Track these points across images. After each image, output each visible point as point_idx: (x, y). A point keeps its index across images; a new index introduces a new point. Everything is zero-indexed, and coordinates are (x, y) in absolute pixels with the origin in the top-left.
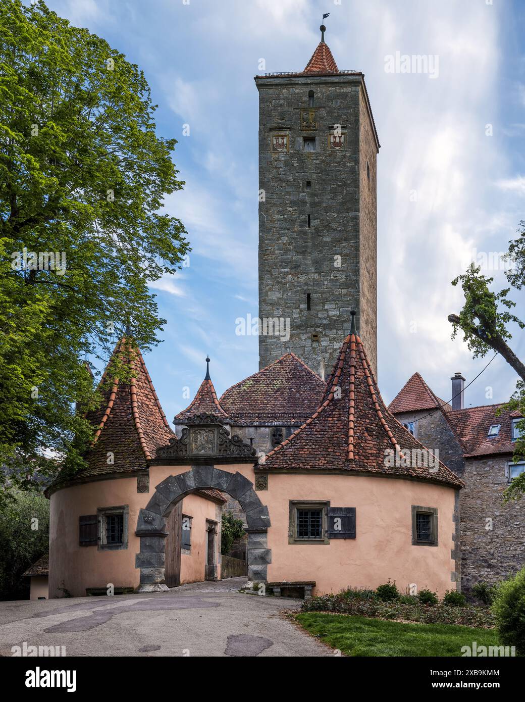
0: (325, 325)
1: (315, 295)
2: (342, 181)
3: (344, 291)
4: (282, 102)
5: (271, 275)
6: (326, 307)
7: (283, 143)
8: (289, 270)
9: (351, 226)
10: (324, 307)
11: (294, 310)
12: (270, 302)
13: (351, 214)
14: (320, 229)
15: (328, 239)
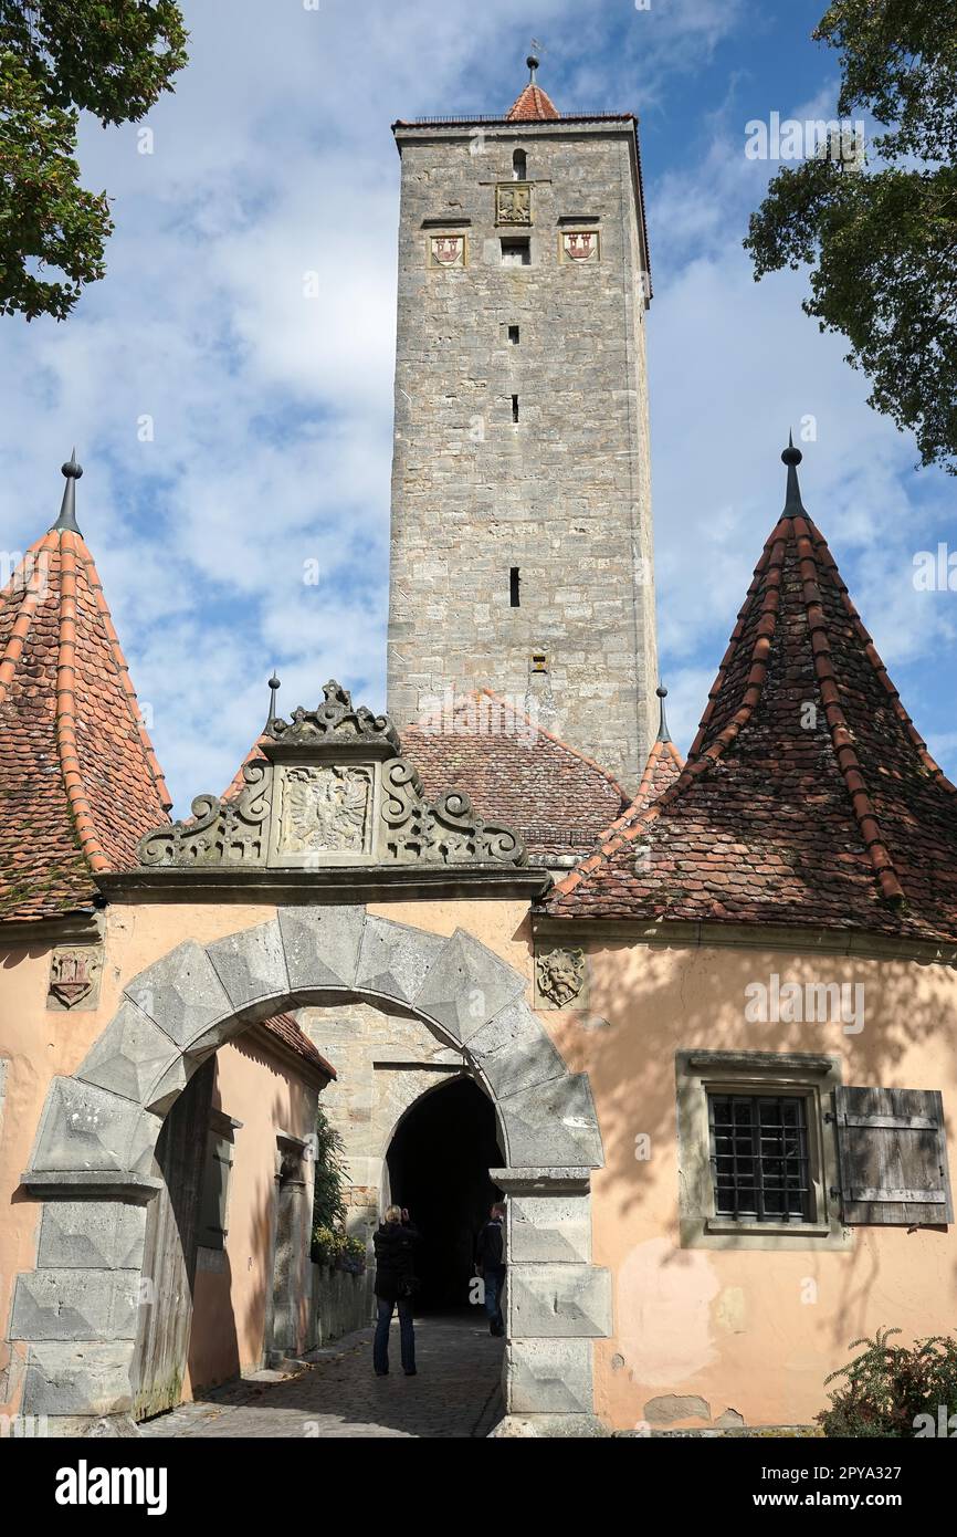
0: (556, 640)
1: (529, 572)
2: (593, 326)
3: (602, 564)
4: (452, 171)
5: (422, 525)
6: (558, 599)
7: (453, 251)
8: (464, 515)
9: (617, 418)
10: (552, 598)
11: (478, 606)
12: (419, 586)
13: (616, 395)
14: (541, 425)
15: (562, 448)
